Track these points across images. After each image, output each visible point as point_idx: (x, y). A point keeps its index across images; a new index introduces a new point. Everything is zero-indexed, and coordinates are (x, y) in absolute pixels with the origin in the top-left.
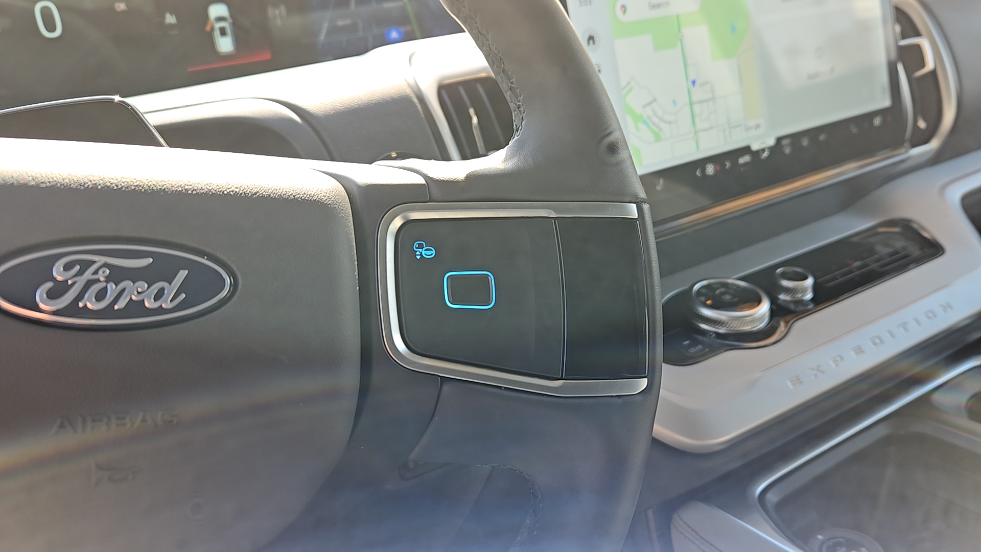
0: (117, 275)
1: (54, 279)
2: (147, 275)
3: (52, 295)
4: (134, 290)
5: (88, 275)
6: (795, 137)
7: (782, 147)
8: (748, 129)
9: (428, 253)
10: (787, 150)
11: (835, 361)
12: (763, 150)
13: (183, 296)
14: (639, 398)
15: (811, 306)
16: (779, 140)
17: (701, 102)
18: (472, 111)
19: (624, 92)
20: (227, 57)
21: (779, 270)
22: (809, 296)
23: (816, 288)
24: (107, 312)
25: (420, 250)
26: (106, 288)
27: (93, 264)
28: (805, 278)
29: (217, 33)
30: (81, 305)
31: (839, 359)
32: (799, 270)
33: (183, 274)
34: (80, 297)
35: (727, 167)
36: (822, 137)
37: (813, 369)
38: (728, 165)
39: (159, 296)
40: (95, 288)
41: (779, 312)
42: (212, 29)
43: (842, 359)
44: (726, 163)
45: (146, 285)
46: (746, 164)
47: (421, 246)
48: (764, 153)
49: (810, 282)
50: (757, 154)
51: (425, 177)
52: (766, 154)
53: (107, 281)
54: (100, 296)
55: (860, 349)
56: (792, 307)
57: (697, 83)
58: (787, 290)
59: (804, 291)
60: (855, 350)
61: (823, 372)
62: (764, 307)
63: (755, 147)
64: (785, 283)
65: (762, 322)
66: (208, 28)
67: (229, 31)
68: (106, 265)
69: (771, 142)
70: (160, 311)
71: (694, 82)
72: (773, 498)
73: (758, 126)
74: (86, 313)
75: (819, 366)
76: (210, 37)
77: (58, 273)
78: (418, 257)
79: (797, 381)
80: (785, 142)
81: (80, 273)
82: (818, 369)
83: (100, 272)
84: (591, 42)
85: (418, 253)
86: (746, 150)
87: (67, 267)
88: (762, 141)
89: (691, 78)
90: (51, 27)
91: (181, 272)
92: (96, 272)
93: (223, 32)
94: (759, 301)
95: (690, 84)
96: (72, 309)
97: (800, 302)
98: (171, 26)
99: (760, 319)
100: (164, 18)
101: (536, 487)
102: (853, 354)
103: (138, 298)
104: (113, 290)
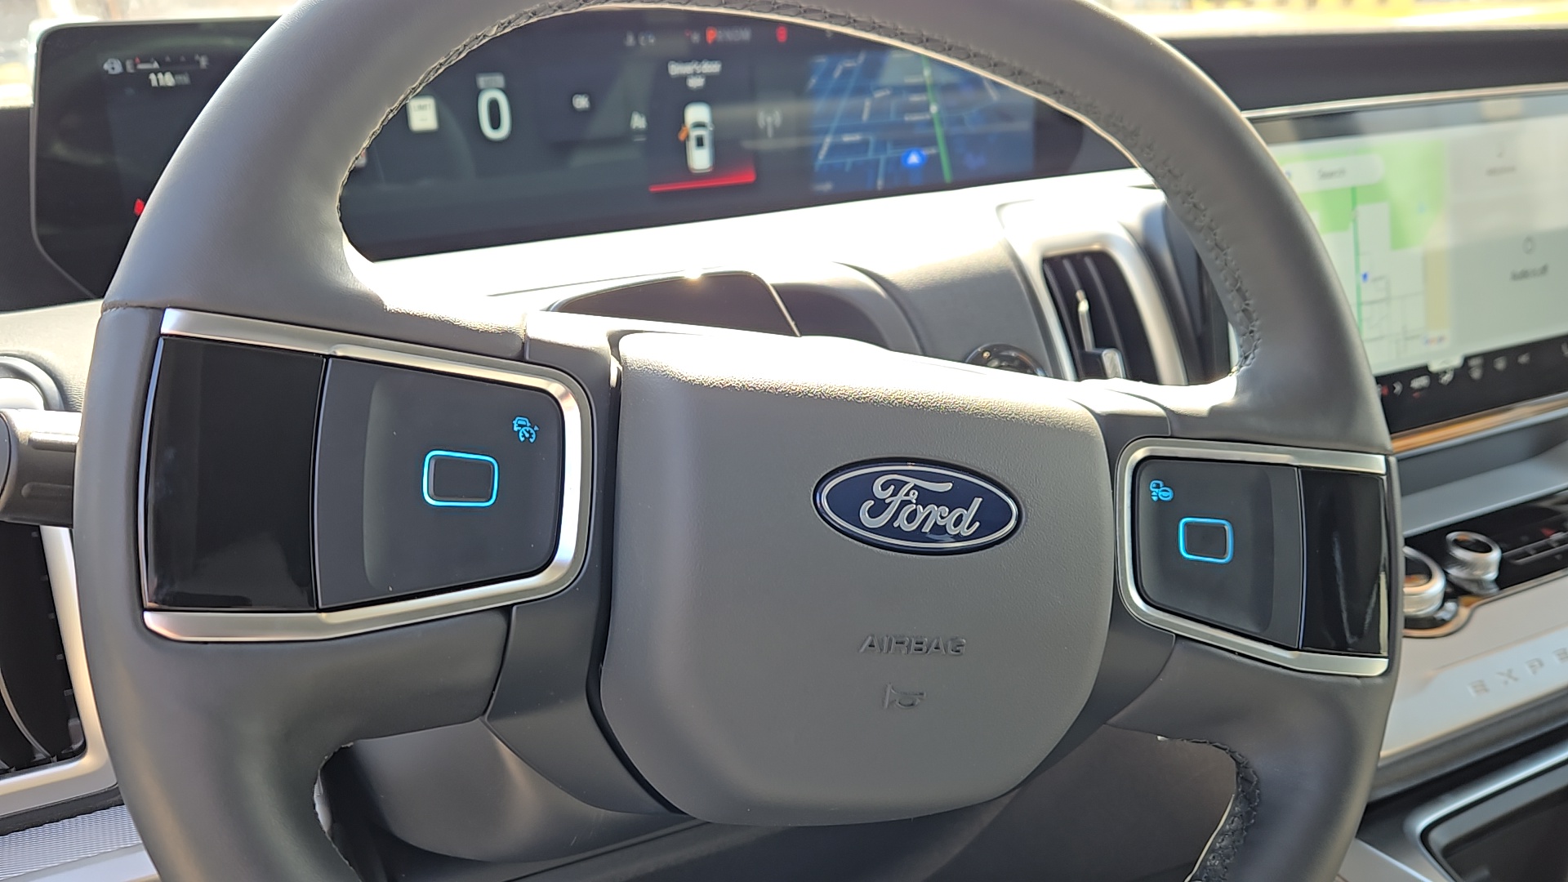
0: (926, 497)
1: (874, 498)
2: (950, 501)
3: (874, 513)
4: (938, 514)
5: (901, 496)
6: (1489, 357)
7: (1470, 368)
8: (1428, 342)
9: (1165, 494)
10: (1476, 374)
11: (1532, 666)
12: (1445, 372)
13: (977, 524)
14: (1380, 681)
15: (1494, 589)
16: (1467, 359)
17: (1373, 302)
18: (1080, 295)
20: (702, 176)
21: (1452, 536)
22: (1492, 575)
23: (1503, 564)
24: (918, 535)
25: (1157, 490)
26: (916, 510)
27: (904, 485)
28: (1488, 550)
29: (692, 143)
30: (896, 525)
31: (1536, 663)
32: (1481, 538)
33: (978, 501)
34: (895, 516)
35: (1396, 391)
36: (1524, 359)
37: (1502, 674)
38: (1398, 388)
39: (958, 522)
40: (908, 509)
41: (1454, 592)
42: (688, 137)
43: (1541, 664)
44: (1395, 385)
45: (947, 510)
46: (1422, 389)
47: (1158, 486)
48: (1444, 376)
49: (1495, 555)
50: (1435, 377)
51: (1165, 409)
52: (1447, 378)
53: (916, 504)
54: (911, 517)
55: (1565, 653)
56: (1467, 586)
57: (1370, 278)
58: (1462, 564)
59: (1486, 567)
60: (1559, 655)
61: (1516, 679)
62: (1437, 585)
63: (1435, 367)
64: (1460, 553)
65: (1430, 606)
66: (682, 137)
67: (707, 141)
68: (915, 487)
69: (1457, 362)
70: (958, 538)
71: (1365, 276)
72: (1439, 838)
73: (1441, 339)
74: (900, 534)
75: (1510, 671)
76: (682, 150)
77: (877, 488)
78: (1155, 498)
79: (1481, 687)
80: (1474, 362)
81: (894, 494)
82: (1509, 674)
83: (912, 492)
85: (1154, 494)
86: (1423, 370)
87: (884, 487)
88: (1445, 359)
89: (1363, 271)
90: (496, 123)
91: (976, 499)
92: (907, 494)
93: (700, 142)
94: (1429, 576)
95: (1361, 278)
96: (889, 529)
97: (1479, 582)
98: (638, 132)
99: (1429, 600)
100: (629, 119)
101: (1251, 770)
102: (1556, 659)
103: (941, 523)
104: (922, 512)
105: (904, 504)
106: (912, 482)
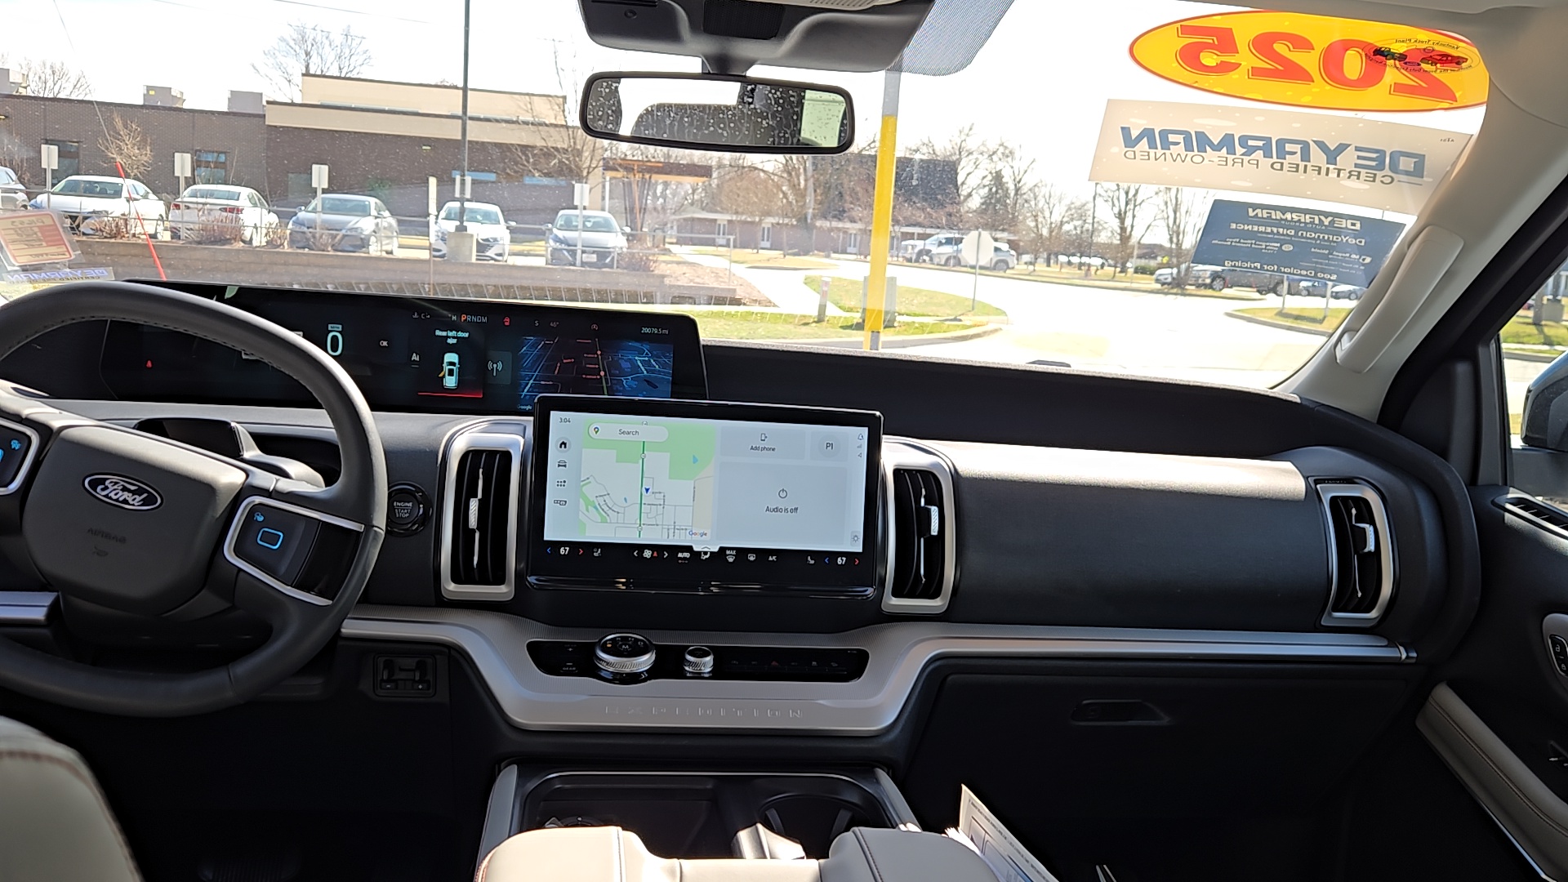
0: (124, 489)
1: (105, 485)
2: (134, 492)
4: (126, 495)
5: (116, 487)
6: (742, 552)
7: (723, 554)
8: (693, 534)
17: (651, 505)
19: (582, 483)
20: (450, 391)
22: (706, 670)
23: (715, 665)
24: (117, 500)
27: (119, 484)
28: (706, 656)
29: (446, 373)
33: (145, 495)
34: (111, 492)
35: (665, 556)
36: (773, 559)
38: (667, 555)
39: (134, 500)
40: (117, 491)
42: (444, 369)
44: (665, 553)
45: (131, 495)
46: (685, 559)
48: (705, 555)
49: (708, 660)
50: (697, 555)
54: (116, 494)
57: (651, 491)
58: (689, 662)
59: (702, 666)
63: (697, 548)
64: (688, 657)
66: (441, 368)
67: (455, 373)
68: (123, 485)
69: (716, 549)
71: (647, 490)
73: (703, 534)
74: (110, 498)
77: (107, 483)
80: (730, 552)
84: (563, 446)
86: (689, 549)
87: (111, 482)
88: (706, 546)
89: (646, 486)
93: (451, 373)
95: (644, 490)
96: (106, 496)
97: (699, 672)
98: (415, 362)
100: (411, 355)
103: (127, 499)
104: (121, 493)
105: (115, 490)
106: (122, 483)
